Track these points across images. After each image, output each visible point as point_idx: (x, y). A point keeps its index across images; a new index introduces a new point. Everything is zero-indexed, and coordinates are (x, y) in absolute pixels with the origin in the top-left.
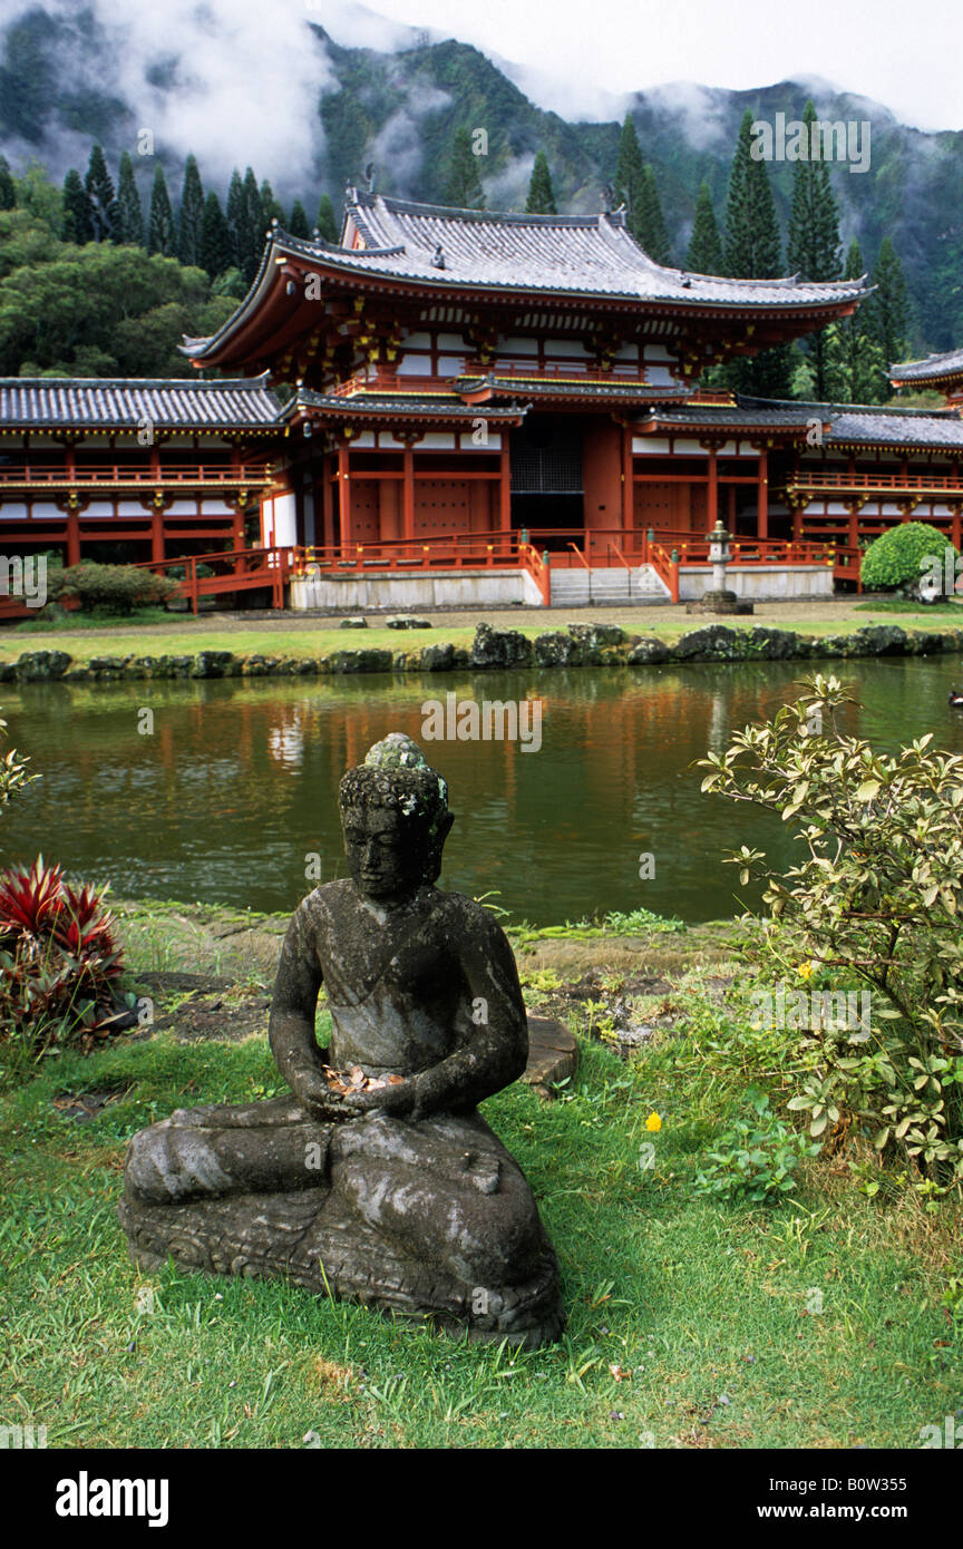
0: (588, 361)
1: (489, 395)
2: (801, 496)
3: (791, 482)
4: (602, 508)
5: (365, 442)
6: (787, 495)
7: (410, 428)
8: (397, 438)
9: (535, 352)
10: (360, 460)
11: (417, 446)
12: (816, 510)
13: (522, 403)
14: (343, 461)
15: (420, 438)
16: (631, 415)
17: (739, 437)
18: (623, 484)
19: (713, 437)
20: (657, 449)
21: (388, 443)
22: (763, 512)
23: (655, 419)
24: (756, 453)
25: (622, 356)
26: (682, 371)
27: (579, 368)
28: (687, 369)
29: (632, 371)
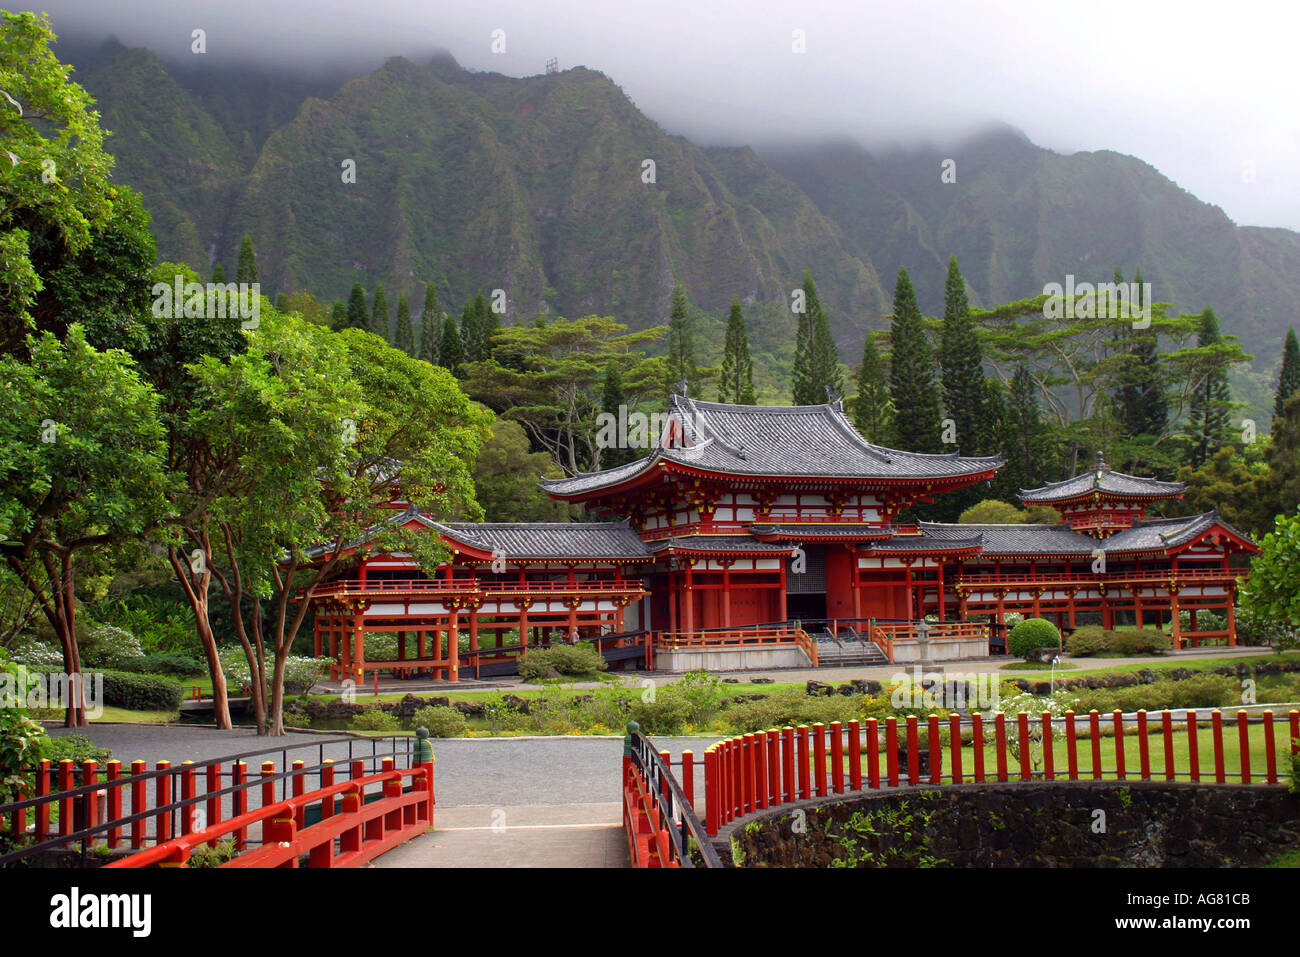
0: (827, 508)
1: (777, 537)
2: (965, 590)
3: (958, 582)
4: (839, 603)
5: (701, 566)
6: (956, 591)
7: (727, 558)
8: (719, 564)
9: (795, 504)
10: (700, 577)
11: (731, 568)
12: (974, 598)
14: (689, 578)
15: (733, 564)
16: (861, 547)
17: (924, 556)
18: (853, 589)
19: (908, 558)
20: (875, 564)
21: (714, 566)
22: (943, 602)
23: (875, 549)
24: (936, 565)
25: (848, 504)
26: (886, 511)
27: (822, 513)
28: (889, 511)
29: (854, 513)
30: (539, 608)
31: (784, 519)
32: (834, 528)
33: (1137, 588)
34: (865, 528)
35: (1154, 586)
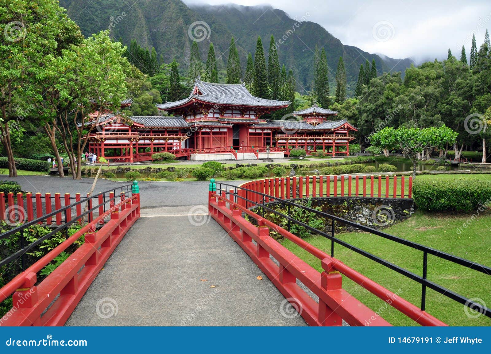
0: (240, 114)
1: (226, 122)
2: (278, 139)
3: (276, 136)
4: (243, 141)
5: (204, 130)
6: (275, 139)
7: (211, 128)
8: (209, 129)
9: (231, 113)
10: (203, 133)
11: (213, 131)
12: (280, 141)
13: (232, 124)
14: (200, 133)
15: (213, 129)
16: (250, 125)
17: (267, 129)
18: (247, 137)
19: (263, 129)
20: (254, 131)
21: (208, 130)
22: (272, 142)
23: (254, 126)
24: (270, 131)
25: (246, 113)
26: (257, 116)
27: (239, 116)
28: (258, 116)
29: (248, 116)
30: (156, 142)
31: (228, 117)
32: (242, 120)
33: (324, 139)
34: (251, 120)
35: (329, 139)
